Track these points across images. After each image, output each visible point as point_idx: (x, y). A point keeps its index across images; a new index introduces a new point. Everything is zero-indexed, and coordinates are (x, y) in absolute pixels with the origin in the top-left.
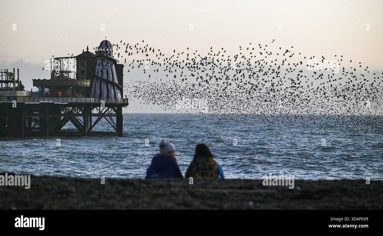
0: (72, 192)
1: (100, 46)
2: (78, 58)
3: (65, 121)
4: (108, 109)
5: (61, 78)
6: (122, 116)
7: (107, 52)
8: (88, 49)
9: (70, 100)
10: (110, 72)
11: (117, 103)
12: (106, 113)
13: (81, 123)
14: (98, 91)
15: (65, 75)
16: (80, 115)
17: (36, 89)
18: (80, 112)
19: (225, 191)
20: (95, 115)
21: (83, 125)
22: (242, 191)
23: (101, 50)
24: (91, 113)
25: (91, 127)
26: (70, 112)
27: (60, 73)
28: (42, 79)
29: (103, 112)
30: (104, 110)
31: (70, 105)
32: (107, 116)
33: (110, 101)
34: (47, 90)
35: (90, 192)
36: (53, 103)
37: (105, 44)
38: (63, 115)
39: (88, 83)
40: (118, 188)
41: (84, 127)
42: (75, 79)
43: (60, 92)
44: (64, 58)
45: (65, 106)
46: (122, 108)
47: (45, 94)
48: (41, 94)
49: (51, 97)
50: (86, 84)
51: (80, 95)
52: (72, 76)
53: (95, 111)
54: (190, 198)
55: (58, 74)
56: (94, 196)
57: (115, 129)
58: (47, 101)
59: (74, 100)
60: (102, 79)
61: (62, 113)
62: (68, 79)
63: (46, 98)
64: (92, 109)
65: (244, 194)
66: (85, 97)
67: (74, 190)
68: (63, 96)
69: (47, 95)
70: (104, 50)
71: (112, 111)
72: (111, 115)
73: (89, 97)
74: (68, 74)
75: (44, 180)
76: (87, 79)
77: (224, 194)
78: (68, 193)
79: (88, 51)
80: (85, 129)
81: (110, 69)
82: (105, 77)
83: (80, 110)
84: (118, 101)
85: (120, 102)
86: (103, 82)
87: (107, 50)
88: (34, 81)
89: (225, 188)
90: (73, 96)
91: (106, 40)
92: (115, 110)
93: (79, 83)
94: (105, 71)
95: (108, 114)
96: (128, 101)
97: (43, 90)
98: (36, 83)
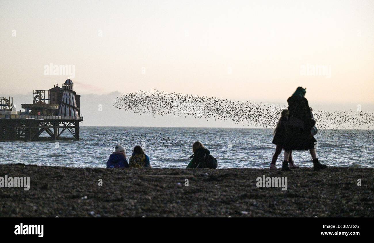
0: (64, 176)
1: (65, 83)
2: (51, 91)
3: (42, 131)
4: (70, 124)
5: (40, 103)
6: (79, 128)
7: (70, 87)
8: (57, 85)
9: (45, 117)
10: (72, 99)
11: (76, 119)
12: (69, 126)
13: (53, 132)
14: (64, 112)
15: (42, 101)
16: (52, 127)
17: (23, 110)
18: (52, 125)
19: (162, 176)
20: (61, 127)
21: (53, 133)
22: (172, 176)
23: (66, 85)
24: (59, 126)
25: (59, 135)
26: (45, 125)
27: (39, 100)
28: (27, 104)
29: (66, 125)
30: (67, 124)
31: (45, 120)
32: (69, 128)
33: (71, 118)
34: (30, 111)
35: (76, 177)
36: (35, 119)
37: (69, 82)
38: (40, 127)
39: (57, 107)
40: (93, 174)
41: (54, 135)
42: (49, 104)
43: (39, 113)
44: (42, 90)
45: (42, 121)
46: (79, 123)
47: (30, 113)
48: (26, 114)
49: (33, 115)
50: (56, 107)
51: (52, 114)
52: (47, 102)
53: (61, 125)
54: (140, 180)
55: (38, 100)
56: (78, 178)
57: (74, 136)
58: (30, 118)
59: (48, 117)
60: (66, 104)
61: (40, 125)
62: (44, 104)
63: (30, 116)
64: (59, 123)
65: (174, 178)
66: (56, 116)
67: (65, 175)
68: (41, 115)
69: (30, 114)
70: (68, 85)
71: (73, 125)
72: (71, 127)
73: (58, 116)
74: (44, 101)
75: (45, 168)
76: (57, 104)
77: (161, 178)
78: (62, 177)
79: (57, 87)
80: (55, 136)
81: (72, 98)
82: (68, 103)
83: (52, 124)
84: (77, 119)
85: (78, 118)
86: (67, 106)
87: (70, 85)
88: (22, 105)
89: (161, 174)
90: (47, 115)
91: (69, 80)
92: (74, 124)
93: (51, 107)
94: (68, 99)
95: (70, 126)
96: (83, 119)
97: (28, 111)
98: (23, 106)
